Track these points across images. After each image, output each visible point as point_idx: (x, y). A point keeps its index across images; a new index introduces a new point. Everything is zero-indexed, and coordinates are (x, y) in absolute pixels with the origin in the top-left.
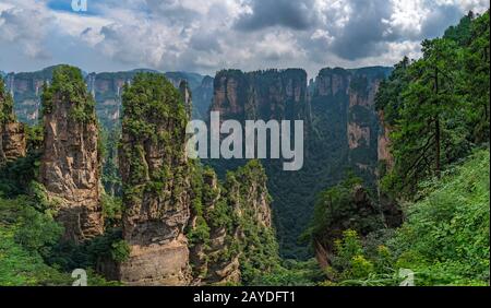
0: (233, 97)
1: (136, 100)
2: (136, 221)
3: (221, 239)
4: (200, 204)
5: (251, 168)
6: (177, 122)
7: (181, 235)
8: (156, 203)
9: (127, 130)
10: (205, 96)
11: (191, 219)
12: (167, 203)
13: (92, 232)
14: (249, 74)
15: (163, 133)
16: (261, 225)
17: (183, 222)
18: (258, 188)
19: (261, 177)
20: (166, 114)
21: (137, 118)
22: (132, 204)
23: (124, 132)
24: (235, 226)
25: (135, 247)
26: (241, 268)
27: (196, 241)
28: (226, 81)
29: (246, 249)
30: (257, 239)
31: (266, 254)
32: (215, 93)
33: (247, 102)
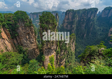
0: (70, 17)
1: (43, 19)
2: (45, 49)
3: (62, 53)
4: (59, 44)
5: (72, 35)
6: (54, 24)
7: (55, 52)
8: (49, 44)
9: (41, 27)
10: (63, 17)
11: (57, 47)
12: (51, 43)
13: (37, 55)
14: (76, 10)
15: (50, 27)
16: (72, 50)
17: (55, 48)
18: (73, 41)
19: (74, 38)
20: (51, 22)
21: (43, 24)
22: (44, 45)
23: (40, 27)
24: (66, 50)
25: (46, 56)
26: (65, 62)
27: (57, 53)
28: (69, 13)
29: (67, 56)
30: (70, 54)
31: (71, 59)
32: (65, 16)
33: (74, 18)
